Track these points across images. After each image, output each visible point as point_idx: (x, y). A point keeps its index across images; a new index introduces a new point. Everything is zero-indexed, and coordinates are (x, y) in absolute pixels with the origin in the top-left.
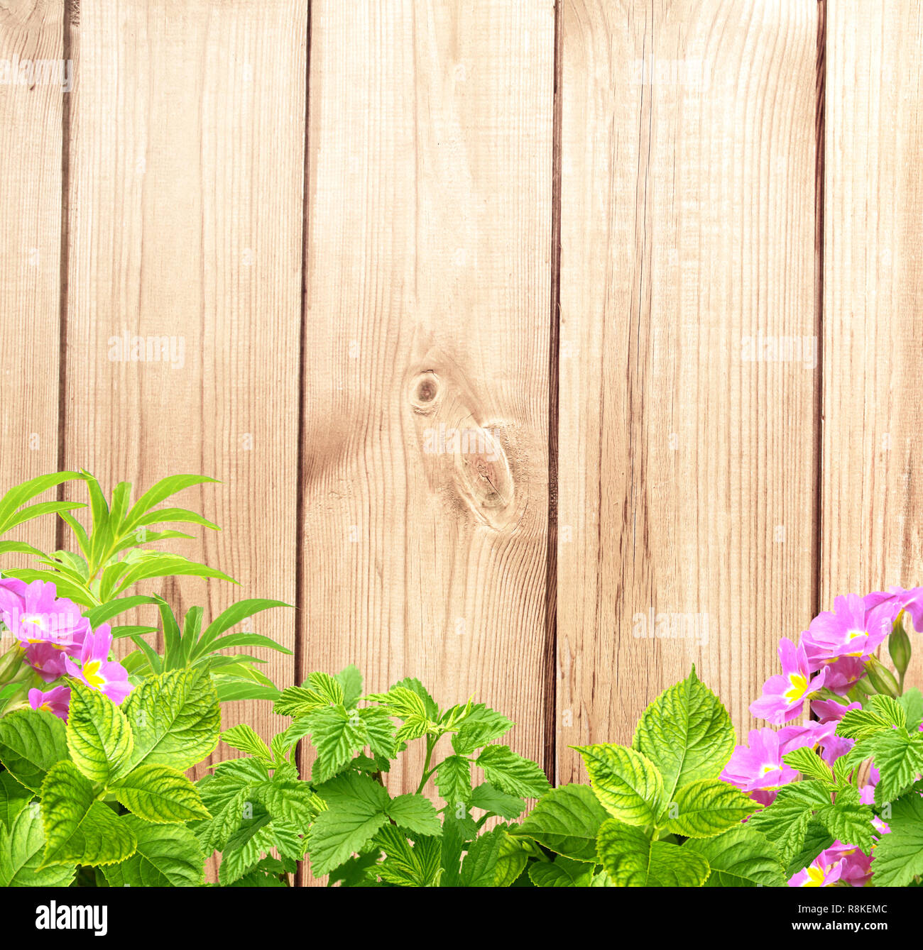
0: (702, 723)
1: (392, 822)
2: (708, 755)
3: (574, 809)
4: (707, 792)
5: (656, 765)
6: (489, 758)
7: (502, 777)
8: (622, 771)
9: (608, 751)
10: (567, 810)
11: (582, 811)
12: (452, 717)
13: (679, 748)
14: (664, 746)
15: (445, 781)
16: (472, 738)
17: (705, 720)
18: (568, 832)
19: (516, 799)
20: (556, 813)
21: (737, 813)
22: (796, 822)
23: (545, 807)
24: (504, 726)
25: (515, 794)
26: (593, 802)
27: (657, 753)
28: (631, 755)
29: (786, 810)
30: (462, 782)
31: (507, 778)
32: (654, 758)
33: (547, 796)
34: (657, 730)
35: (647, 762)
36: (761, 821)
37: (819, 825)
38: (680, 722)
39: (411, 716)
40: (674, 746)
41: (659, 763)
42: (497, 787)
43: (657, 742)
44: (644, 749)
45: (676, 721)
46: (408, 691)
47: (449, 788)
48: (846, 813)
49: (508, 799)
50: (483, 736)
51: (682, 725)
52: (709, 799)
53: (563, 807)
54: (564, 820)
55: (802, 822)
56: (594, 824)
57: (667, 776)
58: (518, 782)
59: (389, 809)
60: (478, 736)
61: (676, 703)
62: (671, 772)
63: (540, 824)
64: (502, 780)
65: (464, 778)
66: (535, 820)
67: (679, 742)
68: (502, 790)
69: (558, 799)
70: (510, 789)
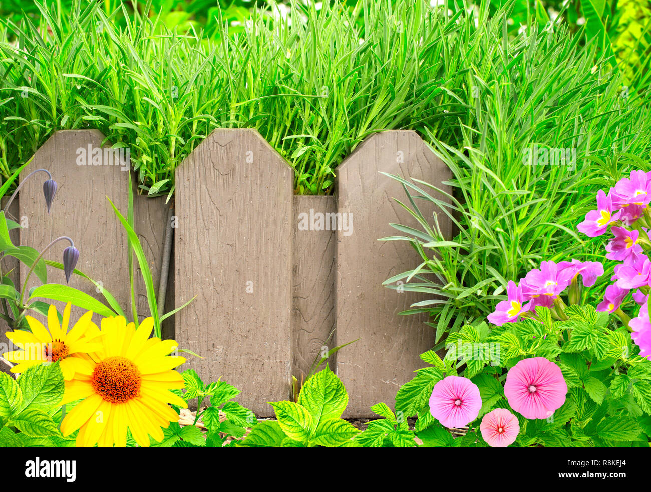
0: (332, 391)
1: (181, 439)
2: (335, 407)
3: (269, 433)
4: (333, 425)
5: (309, 412)
6: (228, 408)
7: (234, 418)
8: (293, 414)
9: (286, 405)
10: (266, 434)
11: (274, 435)
12: (210, 388)
13: (321, 403)
14: (313, 403)
15: (207, 419)
16: (220, 399)
17: (333, 390)
18: (267, 444)
19: (241, 428)
20: (261, 435)
21: (348, 435)
22: (377, 439)
23: (256, 432)
24: (235, 393)
25: (241, 426)
26: (278, 429)
27: (310, 405)
28: (297, 407)
29: (372, 434)
30: (215, 420)
31: (237, 418)
32: (308, 408)
33: (256, 427)
34: (310, 395)
35: (305, 410)
36: (360, 439)
37: (388, 441)
38: (321, 391)
39: (190, 388)
40: (318, 402)
41: (311, 410)
42: (232, 422)
43: (310, 400)
44: (303, 404)
45: (319, 390)
46: (189, 376)
47: (209, 423)
48: (402, 435)
49: (238, 428)
50: (225, 398)
51: (322, 392)
52: (335, 428)
53: (264, 432)
54: (265, 438)
55: (380, 439)
56: (279, 440)
57: (314, 417)
58: (242, 420)
59: (180, 433)
60: (223, 397)
61: (319, 381)
62: (316, 415)
63: (253, 440)
64: (234, 419)
65: (216, 418)
66: (250, 438)
67: (321, 400)
68: (234, 424)
69: (261, 428)
70: (238, 423)
